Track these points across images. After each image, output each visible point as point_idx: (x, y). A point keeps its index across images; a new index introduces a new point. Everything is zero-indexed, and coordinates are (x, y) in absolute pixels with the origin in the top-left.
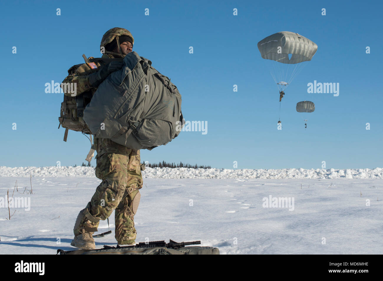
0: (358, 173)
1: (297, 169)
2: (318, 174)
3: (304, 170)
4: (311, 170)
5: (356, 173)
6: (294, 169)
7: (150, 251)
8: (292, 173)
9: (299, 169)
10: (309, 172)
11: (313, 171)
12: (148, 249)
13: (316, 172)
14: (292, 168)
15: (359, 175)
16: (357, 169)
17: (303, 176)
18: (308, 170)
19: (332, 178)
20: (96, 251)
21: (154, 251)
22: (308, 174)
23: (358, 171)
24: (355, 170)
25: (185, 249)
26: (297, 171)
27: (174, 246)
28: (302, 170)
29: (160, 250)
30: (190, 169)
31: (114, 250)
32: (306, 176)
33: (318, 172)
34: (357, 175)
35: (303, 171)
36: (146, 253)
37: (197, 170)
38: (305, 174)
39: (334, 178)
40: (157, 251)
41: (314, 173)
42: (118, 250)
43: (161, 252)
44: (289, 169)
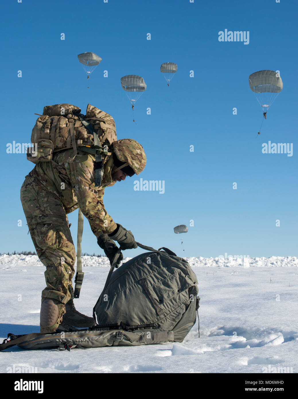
0: (255, 261)
1: (196, 258)
2: (217, 262)
3: (203, 258)
4: (210, 259)
5: (253, 261)
6: (194, 258)
7: (106, 334)
8: (192, 261)
9: (198, 258)
10: (208, 261)
11: (212, 260)
12: (105, 332)
13: (215, 260)
14: (193, 256)
15: (256, 263)
16: (253, 258)
17: (202, 264)
18: (207, 259)
19: (230, 266)
20: (51, 335)
21: (111, 334)
22: (207, 262)
23: (255, 259)
24: (252, 259)
25: (140, 332)
26: (197, 259)
27: (128, 329)
28: (202, 258)
29: (117, 332)
30: (94, 257)
31: (70, 334)
32: (206, 264)
33: (216, 260)
34: (254, 263)
35: (202, 260)
36: (103, 336)
37: (100, 258)
38: (204, 262)
39: (232, 266)
40: (114, 334)
41: (212, 262)
42: (74, 333)
43: (118, 335)
44: (189, 258)
